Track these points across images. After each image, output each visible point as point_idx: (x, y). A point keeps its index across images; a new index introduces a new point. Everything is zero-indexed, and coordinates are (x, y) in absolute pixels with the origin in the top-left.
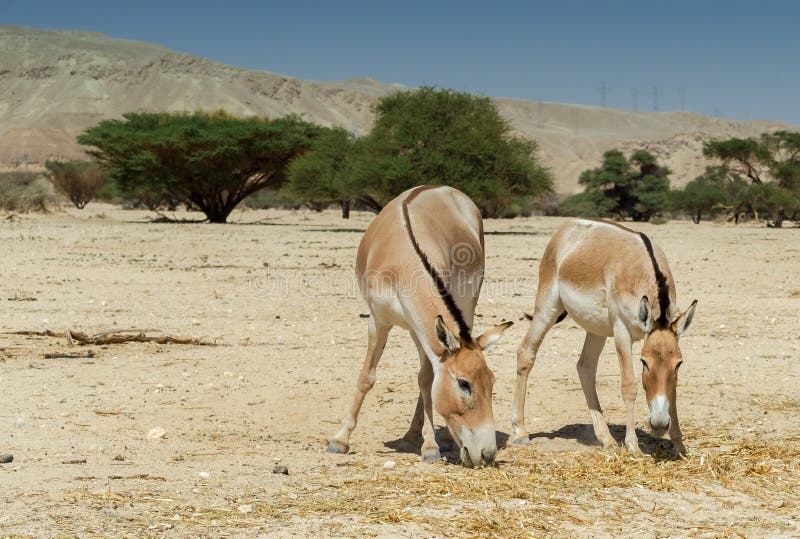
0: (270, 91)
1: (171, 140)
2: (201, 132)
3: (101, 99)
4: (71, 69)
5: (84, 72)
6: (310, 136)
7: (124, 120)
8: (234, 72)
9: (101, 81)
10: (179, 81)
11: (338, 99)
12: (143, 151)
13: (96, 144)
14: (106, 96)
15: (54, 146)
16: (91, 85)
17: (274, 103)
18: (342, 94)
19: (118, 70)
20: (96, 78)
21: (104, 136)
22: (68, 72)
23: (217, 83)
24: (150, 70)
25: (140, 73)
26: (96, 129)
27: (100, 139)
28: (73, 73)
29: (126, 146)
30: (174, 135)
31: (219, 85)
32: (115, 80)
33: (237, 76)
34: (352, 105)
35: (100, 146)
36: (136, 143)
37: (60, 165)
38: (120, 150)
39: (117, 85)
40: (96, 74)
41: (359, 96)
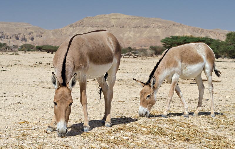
0: (197, 31)
1: (181, 42)
2: (187, 40)
3: (160, 33)
4: (154, 26)
5: (156, 27)
6: (211, 41)
7: (171, 37)
8: (189, 27)
9: (160, 29)
10: (177, 29)
11: (212, 33)
12: (175, 44)
13: (164, 42)
14: (161, 32)
15: (150, 43)
16: (158, 30)
17: (198, 34)
18: (213, 32)
19: (163, 27)
20: (159, 28)
21: (166, 41)
22: (153, 27)
23: (185, 30)
24: (171, 27)
25: (168, 27)
26: (164, 39)
27: (165, 41)
28: (154, 27)
29: (171, 43)
30: (181, 40)
31: (186, 30)
32: (163, 29)
33: (190, 28)
34: (215, 35)
35: (166, 43)
36: (173, 42)
37: (153, 47)
38: (170, 44)
39: (163, 30)
40: (159, 27)
41: (216, 33)
